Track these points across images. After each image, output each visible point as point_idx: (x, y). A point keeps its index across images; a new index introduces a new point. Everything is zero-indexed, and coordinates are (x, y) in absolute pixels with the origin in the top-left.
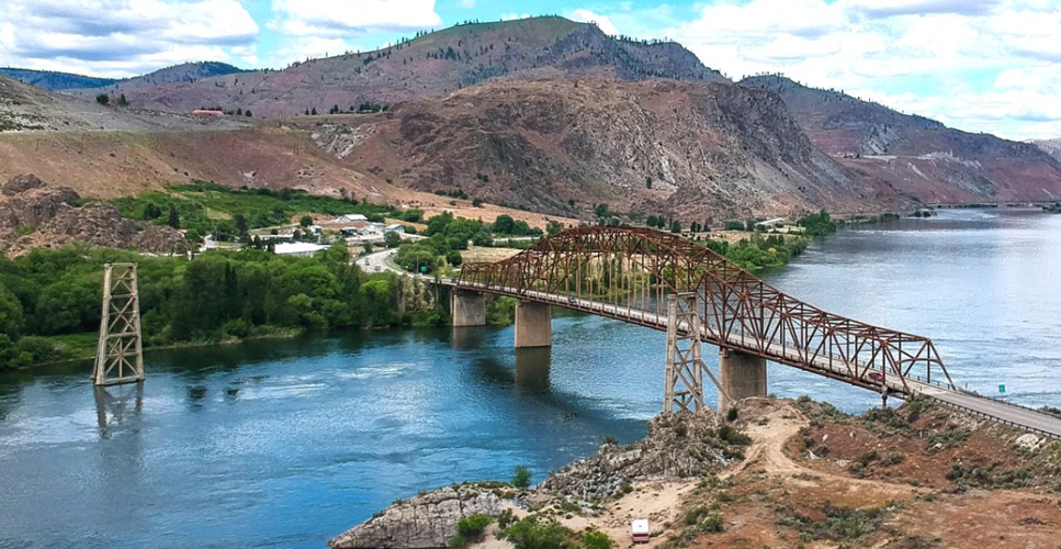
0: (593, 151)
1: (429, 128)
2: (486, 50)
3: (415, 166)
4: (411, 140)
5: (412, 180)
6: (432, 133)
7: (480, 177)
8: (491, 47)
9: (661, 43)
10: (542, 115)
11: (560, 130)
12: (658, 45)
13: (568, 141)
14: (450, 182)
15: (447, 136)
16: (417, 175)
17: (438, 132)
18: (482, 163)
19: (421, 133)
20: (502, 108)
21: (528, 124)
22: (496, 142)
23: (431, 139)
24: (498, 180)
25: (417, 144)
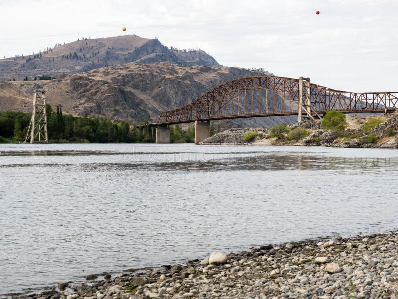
0: (170, 101)
1: (87, 85)
2: (96, 54)
3: (80, 104)
4: (77, 91)
5: (80, 111)
6: (88, 87)
7: (115, 110)
8: (98, 53)
9: (194, 51)
10: (142, 81)
11: (152, 90)
12: (193, 52)
13: (157, 95)
14: (100, 113)
15: (97, 88)
16: (82, 109)
17: (91, 87)
18: (116, 103)
19: (82, 87)
20: (120, 77)
21: (135, 86)
22: (122, 92)
23: (87, 90)
24: (125, 112)
25: (80, 93)
